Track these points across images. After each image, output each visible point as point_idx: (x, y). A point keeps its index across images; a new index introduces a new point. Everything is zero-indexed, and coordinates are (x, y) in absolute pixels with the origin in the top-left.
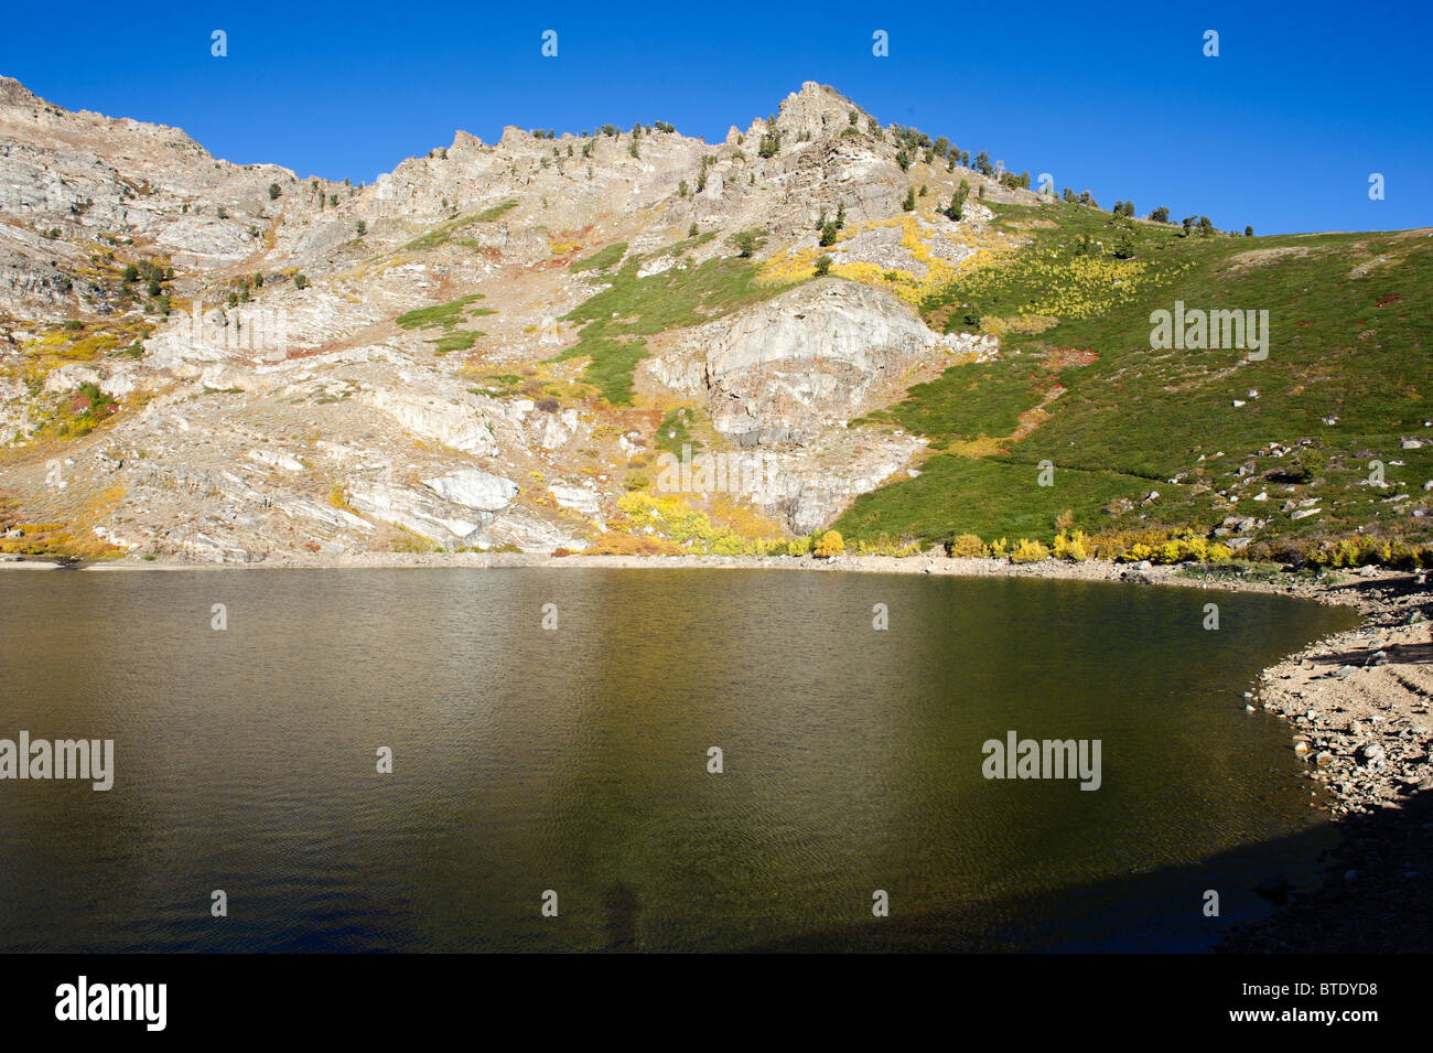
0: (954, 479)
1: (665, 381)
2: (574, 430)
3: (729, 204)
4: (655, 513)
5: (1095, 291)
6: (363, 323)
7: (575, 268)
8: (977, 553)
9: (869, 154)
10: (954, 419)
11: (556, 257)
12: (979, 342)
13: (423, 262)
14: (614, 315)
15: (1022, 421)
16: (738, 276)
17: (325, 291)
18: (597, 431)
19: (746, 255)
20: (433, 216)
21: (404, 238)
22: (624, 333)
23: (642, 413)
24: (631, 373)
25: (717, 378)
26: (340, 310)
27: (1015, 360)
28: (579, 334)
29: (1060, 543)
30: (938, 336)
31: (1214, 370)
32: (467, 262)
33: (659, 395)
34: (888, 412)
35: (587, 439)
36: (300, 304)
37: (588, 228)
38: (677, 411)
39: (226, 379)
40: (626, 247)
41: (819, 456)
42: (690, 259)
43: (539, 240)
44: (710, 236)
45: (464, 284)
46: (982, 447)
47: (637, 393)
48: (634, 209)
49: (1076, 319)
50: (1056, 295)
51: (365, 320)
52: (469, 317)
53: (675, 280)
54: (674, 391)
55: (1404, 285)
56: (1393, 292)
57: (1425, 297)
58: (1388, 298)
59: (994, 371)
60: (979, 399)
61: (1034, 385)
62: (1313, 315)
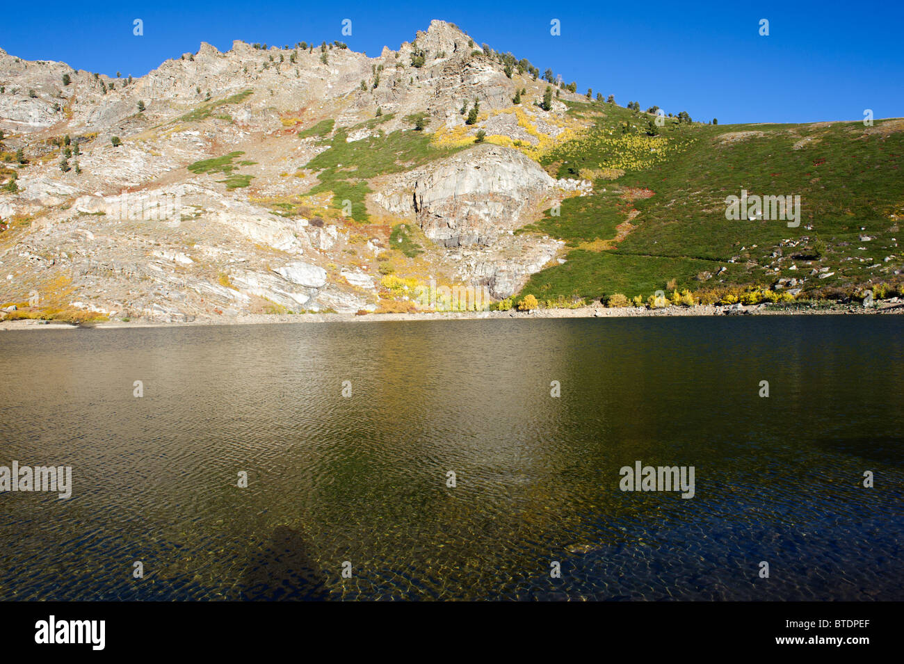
1: (387, 207)
2: (336, 238)
3: (399, 96)
4: (406, 288)
6: (165, 169)
7: (302, 135)
8: (624, 305)
9: (490, 67)
10: (577, 229)
11: (287, 128)
12: (580, 184)
13: (197, 130)
14: (339, 166)
15: (618, 230)
16: (418, 142)
17: (133, 148)
18: (351, 239)
19: (419, 129)
20: (190, 99)
21: (175, 115)
22: (349, 177)
23: (377, 227)
24: (363, 202)
25: (424, 205)
26: (148, 160)
27: (604, 194)
28: (318, 177)
29: (677, 297)
30: (554, 180)
32: (226, 130)
33: (385, 216)
34: (536, 225)
35: (346, 244)
36: (119, 156)
37: (303, 110)
38: (400, 225)
39: (93, 206)
40: (331, 123)
41: (501, 252)
42: (381, 132)
43: (273, 116)
44: (390, 117)
45: (227, 144)
46: (599, 245)
47: (370, 215)
48: (331, 98)
51: (166, 167)
52: (239, 166)
53: (373, 144)
54: (393, 213)
55: (826, 153)
56: (821, 157)
57: (841, 160)
58: (819, 161)
59: (593, 201)
60: (588, 218)
61: (619, 209)
62: (779, 169)
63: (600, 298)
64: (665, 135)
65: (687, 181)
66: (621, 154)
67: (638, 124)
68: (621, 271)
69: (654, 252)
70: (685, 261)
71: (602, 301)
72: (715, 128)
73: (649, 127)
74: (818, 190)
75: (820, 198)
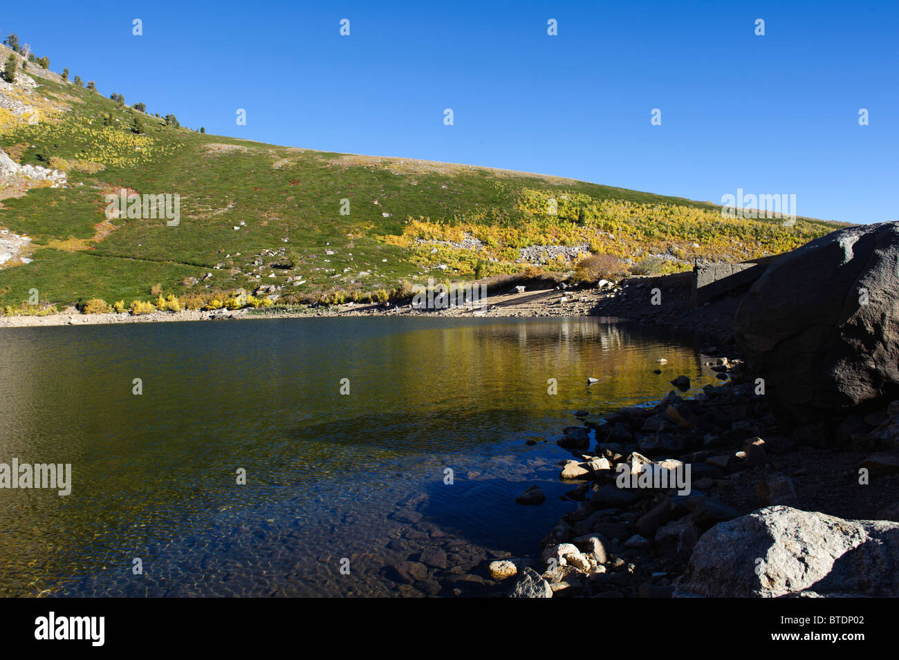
0: (61, 264)
5: (125, 151)
8: (105, 311)
10: (46, 225)
12: (51, 174)
15: (97, 229)
27: (80, 189)
29: (162, 302)
30: (17, 165)
31: (216, 208)
46: (73, 245)
49: (116, 168)
50: (98, 149)
55: (300, 176)
56: (296, 179)
57: (311, 183)
58: (294, 181)
59: (67, 195)
60: (61, 213)
61: (99, 206)
62: (260, 185)
63: (75, 304)
64: (151, 134)
65: (174, 185)
66: (102, 147)
67: (122, 118)
68: (101, 274)
69: (138, 255)
70: (171, 266)
71: (77, 307)
72: (201, 136)
73: (134, 124)
74: (293, 208)
75: (294, 215)
